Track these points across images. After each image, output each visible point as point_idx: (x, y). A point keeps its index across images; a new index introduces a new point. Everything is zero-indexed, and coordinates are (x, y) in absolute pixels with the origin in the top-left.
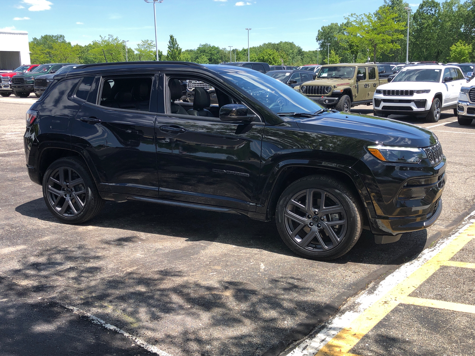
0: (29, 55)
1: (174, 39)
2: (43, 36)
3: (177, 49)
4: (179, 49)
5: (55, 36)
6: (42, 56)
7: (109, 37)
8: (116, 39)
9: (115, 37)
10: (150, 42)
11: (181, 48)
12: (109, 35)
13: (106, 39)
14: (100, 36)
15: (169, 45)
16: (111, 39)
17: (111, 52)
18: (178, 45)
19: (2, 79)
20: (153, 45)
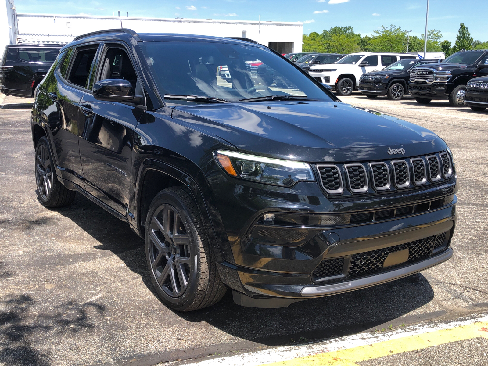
0: (301, 46)
1: (465, 28)
2: (333, 28)
3: (468, 39)
4: (470, 39)
5: (344, 28)
6: (321, 47)
7: (391, 27)
8: (398, 29)
9: (397, 28)
10: (436, 32)
11: (472, 38)
12: (391, 25)
13: (388, 29)
14: (383, 26)
15: (458, 35)
16: (393, 30)
17: (391, 43)
18: (469, 35)
19: (251, 69)
20: (439, 36)
